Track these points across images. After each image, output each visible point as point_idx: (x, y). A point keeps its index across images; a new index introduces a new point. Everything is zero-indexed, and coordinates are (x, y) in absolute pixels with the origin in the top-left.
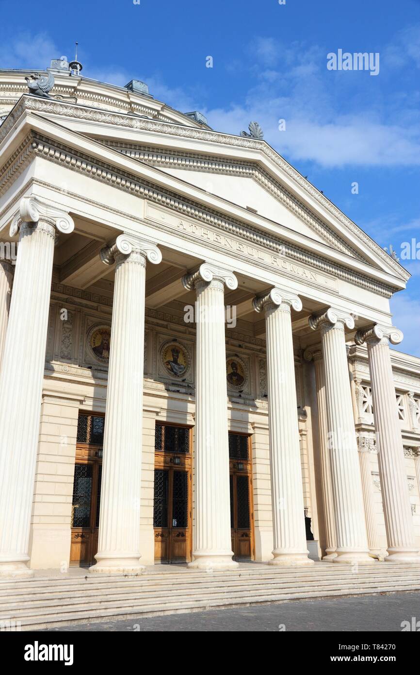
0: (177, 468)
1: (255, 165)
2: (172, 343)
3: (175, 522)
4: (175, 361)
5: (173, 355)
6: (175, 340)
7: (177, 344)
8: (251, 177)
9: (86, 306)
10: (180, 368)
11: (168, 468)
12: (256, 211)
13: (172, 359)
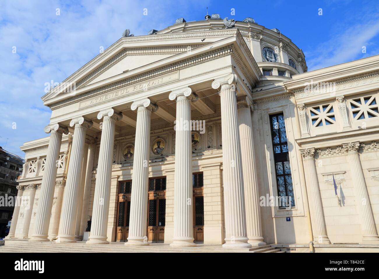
0: (160, 198)
1: (125, 50)
2: (157, 139)
3: (160, 224)
4: (159, 147)
5: (158, 145)
6: (158, 137)
7: (159, 139)
8: (127, 56)
9: (122, 139)
10: (161, 150)
11: (156, 198)
12: (128, 70)
13: (157, 147)
